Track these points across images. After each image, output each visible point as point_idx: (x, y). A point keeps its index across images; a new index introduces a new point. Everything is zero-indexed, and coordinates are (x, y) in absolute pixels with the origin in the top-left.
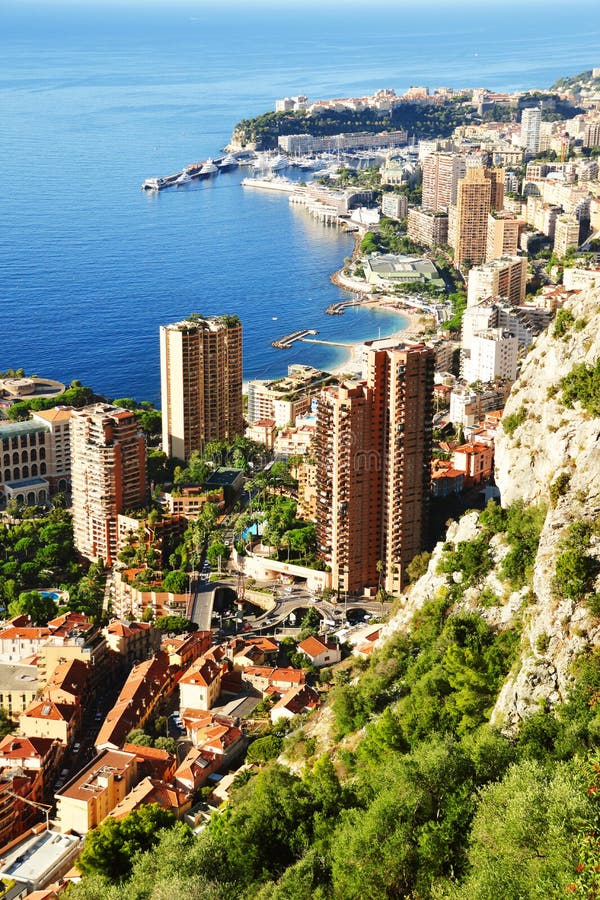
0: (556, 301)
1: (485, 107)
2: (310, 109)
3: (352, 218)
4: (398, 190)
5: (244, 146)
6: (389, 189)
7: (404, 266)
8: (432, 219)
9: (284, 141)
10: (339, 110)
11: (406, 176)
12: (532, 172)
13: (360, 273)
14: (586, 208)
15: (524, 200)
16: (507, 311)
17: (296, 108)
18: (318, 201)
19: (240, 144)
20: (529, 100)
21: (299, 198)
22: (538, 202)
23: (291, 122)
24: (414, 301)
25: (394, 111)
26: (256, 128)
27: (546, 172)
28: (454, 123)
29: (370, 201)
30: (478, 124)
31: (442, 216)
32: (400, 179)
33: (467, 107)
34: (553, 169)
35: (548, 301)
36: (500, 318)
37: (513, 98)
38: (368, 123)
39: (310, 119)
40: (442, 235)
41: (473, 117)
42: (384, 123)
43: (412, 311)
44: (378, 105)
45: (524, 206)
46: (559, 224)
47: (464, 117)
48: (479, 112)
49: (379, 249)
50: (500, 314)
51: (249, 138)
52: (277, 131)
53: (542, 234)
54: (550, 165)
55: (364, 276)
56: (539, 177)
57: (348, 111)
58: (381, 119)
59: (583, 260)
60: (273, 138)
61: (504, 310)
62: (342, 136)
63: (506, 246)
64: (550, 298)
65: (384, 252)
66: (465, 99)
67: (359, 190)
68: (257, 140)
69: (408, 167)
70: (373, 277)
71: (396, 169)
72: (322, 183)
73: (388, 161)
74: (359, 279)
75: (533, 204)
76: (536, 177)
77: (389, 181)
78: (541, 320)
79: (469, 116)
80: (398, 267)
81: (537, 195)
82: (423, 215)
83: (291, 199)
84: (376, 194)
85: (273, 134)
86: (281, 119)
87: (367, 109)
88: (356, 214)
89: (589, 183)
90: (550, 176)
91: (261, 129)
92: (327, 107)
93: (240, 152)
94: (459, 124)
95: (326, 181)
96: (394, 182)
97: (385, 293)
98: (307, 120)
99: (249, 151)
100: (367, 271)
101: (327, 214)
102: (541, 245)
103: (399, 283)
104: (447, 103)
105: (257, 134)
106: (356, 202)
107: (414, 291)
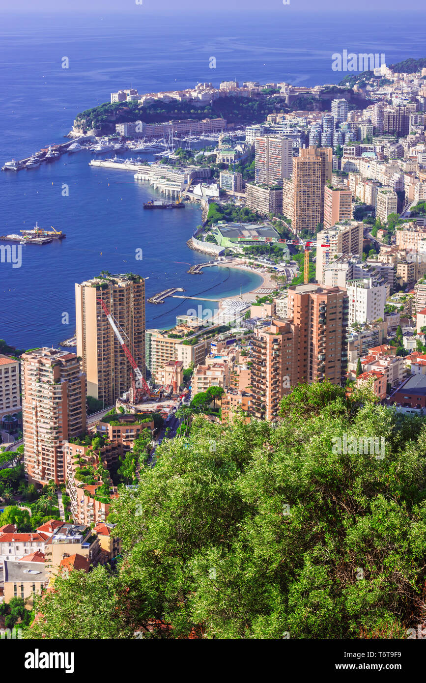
0: (396, 258)
1: (291, 98)
2: (142, 100)
3: (194, 192)
4: (234, 168)
5: (85, 132)
6: (223, 167)
7: (250, 232)
8: (268, 191)
9: (120, 128)
10: (167, 101)
11: (238, 155)
12: (348, 152)
13: (212, 239)
14: (400, 183)
15: (346, 176)
16: (361, 266)
17: (129, 99)
18: (164, 178)
19: (82, 131)
20: (328, 93)
21: (143, 177)
22: (358, 177)
23: (125, 111)
24: (263, 261)
25: (214, 102)
26: (96, 116)
27: (359, 152)
28: (266, 111)
29: (207, 177)
30: (287, 112)
31: (276, 189)
32: (233, 158)
33: (276, 98)
34: (365, 150)
35: (390, 258)
36: (354, 272)
37: (316, 90)
38: (192, 111)
39: (142, 108)
40: (278, 205)
41: (282, 106)
42: (206, 111)
43: (263, 269)
44: (200, 96)
45: (345, 181)
46: (380, 196)
47: (274, 107)
48: (286, 102)
49: (224, 218)
50: (354, 268)
51: (90, 125)
52: (113, 119)
53: (364, 204)
54: (362, 146)
55: (215, 241)
56: (354, 156)
57: (174, 101)
58: (203, 108)
59: (410, 223)
60: (111, 125)
61: (358, 265)
62: (170, 123)
63: (342, 214)
64: (391, 255)
65: (229, 220)
66: (273, 92)
67: (197, 168)
68: (96, 127)
69: (239, 148)
70: (225, 243)
71: (229, 150)
72: (165, 163)
73: (220, 143)
74: (212, 244)
75: (354, 179)
76: (351, 156)
77: (224, 160)
78: (387, 274)
79: (278, 106)
80: (245, 233)
81: (356, 171)
82: (259, 189)
83: (136, 177)
84: (212, 172)
85: (110, 122)
86: (117, 109)
87: (191, 100)
88: (197, 189)
89: (399, 161)
90: (364, 155)
91: (100, 118)
92: (156, 98)
93: (83, 138)
94: (271, 112)
95: (167, 161)
96: (228, 161)
97: (237, 256)
98: (139, 109)
99: (90, 137)
100: (219, 237)
101: (171, 189)
102: (365, 212)
103: (248, 246)
104: (258, 94)
105: (97, 122)
106: (197, 178)
107: (262, 253)
